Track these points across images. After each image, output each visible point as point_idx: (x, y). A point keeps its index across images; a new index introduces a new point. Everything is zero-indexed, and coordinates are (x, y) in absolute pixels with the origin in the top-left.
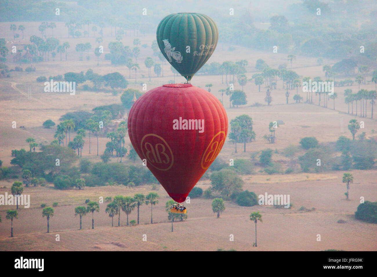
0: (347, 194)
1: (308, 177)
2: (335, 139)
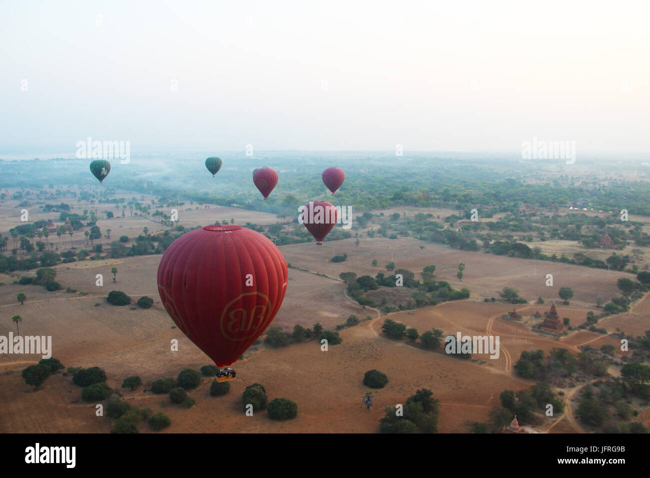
0: (114, 279)
1: (106, 263)
2: (137, 236)
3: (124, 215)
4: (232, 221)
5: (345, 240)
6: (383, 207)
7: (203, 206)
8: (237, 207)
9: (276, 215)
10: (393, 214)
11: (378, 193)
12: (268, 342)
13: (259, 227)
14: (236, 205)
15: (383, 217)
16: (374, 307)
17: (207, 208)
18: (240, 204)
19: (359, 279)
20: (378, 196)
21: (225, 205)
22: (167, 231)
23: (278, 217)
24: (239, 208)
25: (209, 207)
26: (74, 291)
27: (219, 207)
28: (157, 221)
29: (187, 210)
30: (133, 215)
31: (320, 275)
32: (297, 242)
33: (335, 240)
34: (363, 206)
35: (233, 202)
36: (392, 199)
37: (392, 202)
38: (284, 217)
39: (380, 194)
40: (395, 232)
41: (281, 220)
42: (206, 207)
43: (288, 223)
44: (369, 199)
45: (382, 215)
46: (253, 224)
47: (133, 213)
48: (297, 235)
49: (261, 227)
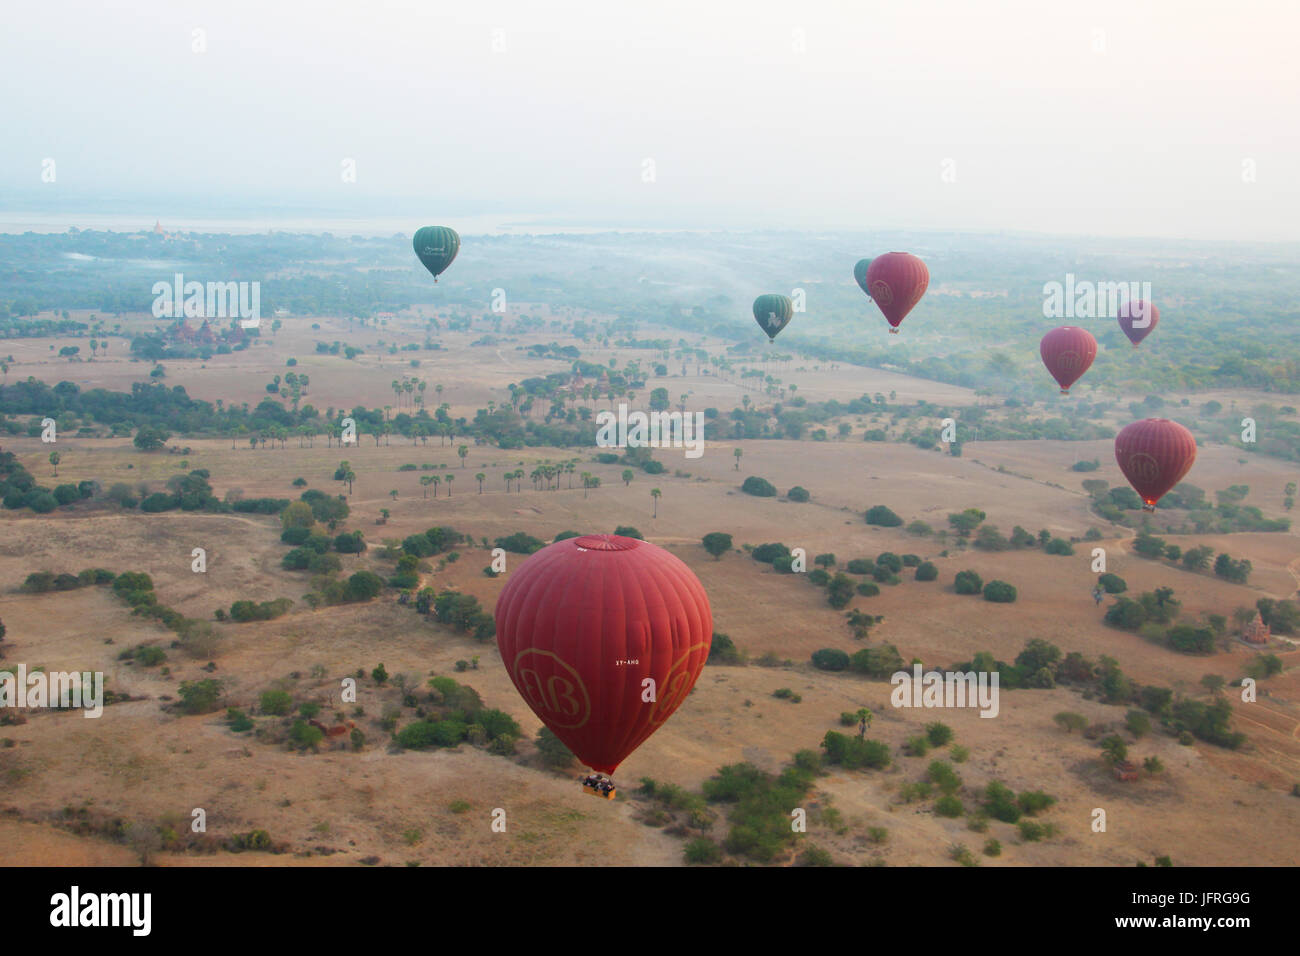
0: (737, 466)
2: (732, 410)
3: (684, 372)
4: (893, 396)
5: (1101, 441)
6: (1192, 388)
7: (828, 364)
8: (892, 371)
9: (973, 391)
10: (1206, 402)
11: (1189, 358)
12: (977, 544)
13: (941, 409)
14: (889, 366)
15: (1188, 408)
16: (1130, 527)
17: (835, 368)
18: (898, 365)
19: (1114, 490)
20: (1188, 363)
21: (867, 366)
22: (777, 405)
23: (978, 394)
24: (898, 372)
25: (838, 367)
26: (688, 476)
27: (857, 368)
28: (751, 386)
29: (797, 370)
30: (701, 373)
31: (1050, 485)
32: (1012, 438)
33: (1082, 439)
34: (1148, 383)
35: (886, 359)
36: (1215, 373)
37: (1213, 380)
38: (989, 394)
39: (1192, 361)
40: (1202, 436)
41: (982, 400)
42: (832, 367)
43: (994, 407)
44: (1165, 370)
45: (1185, 403)
46: (929, 402)
47: (701, 370)
48: (1013, 427)
49: (946, 409)
